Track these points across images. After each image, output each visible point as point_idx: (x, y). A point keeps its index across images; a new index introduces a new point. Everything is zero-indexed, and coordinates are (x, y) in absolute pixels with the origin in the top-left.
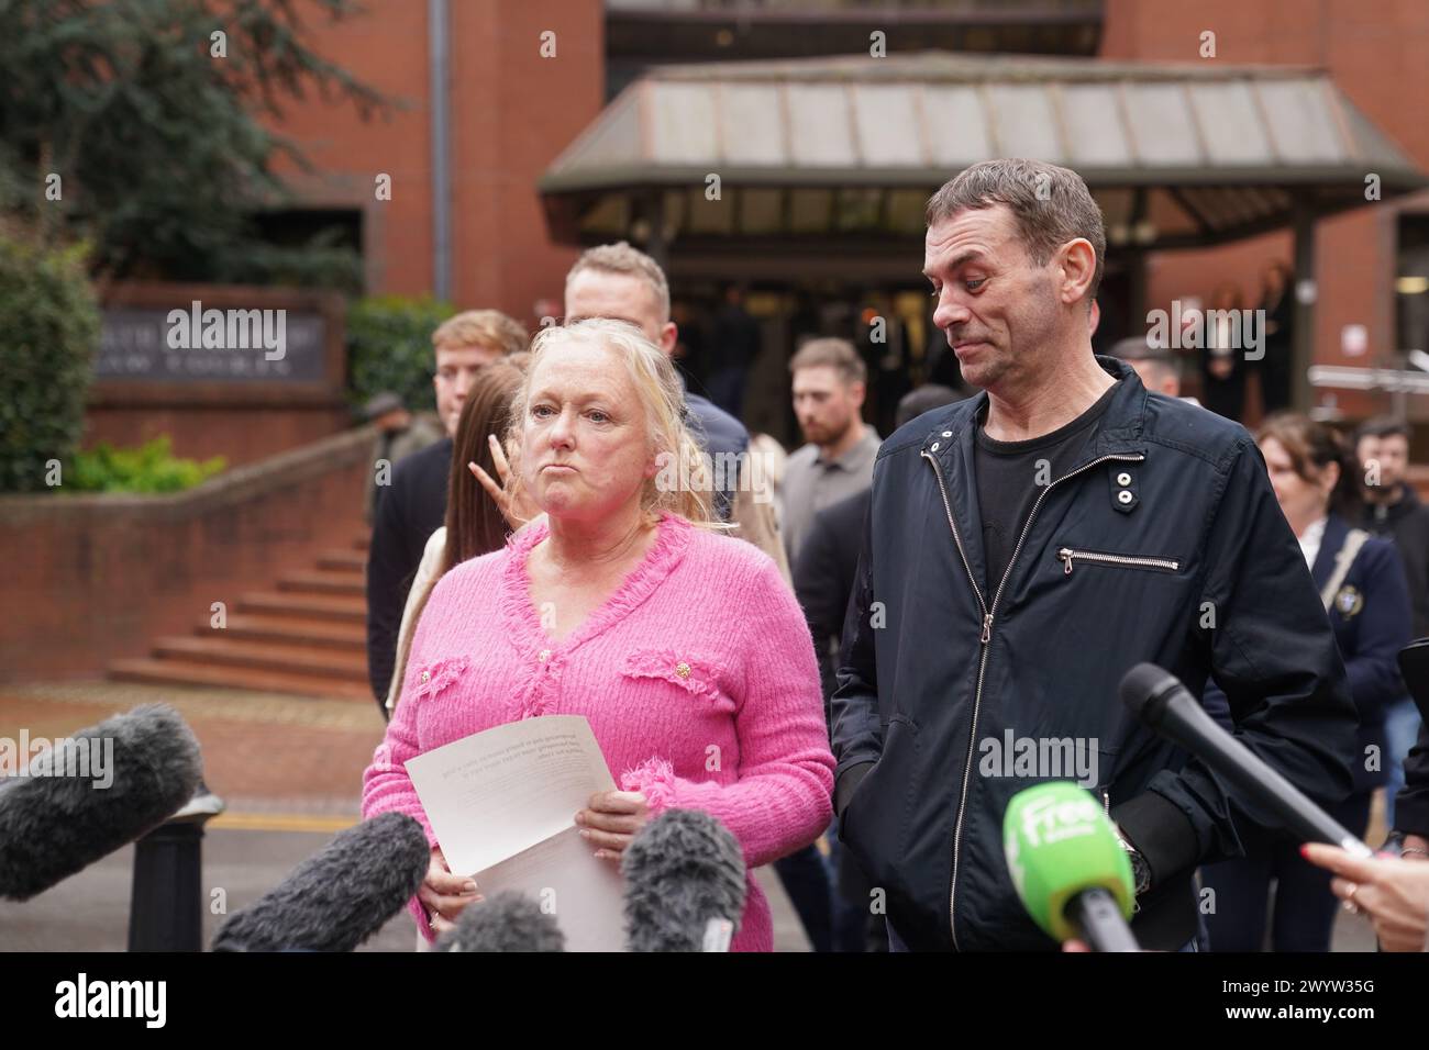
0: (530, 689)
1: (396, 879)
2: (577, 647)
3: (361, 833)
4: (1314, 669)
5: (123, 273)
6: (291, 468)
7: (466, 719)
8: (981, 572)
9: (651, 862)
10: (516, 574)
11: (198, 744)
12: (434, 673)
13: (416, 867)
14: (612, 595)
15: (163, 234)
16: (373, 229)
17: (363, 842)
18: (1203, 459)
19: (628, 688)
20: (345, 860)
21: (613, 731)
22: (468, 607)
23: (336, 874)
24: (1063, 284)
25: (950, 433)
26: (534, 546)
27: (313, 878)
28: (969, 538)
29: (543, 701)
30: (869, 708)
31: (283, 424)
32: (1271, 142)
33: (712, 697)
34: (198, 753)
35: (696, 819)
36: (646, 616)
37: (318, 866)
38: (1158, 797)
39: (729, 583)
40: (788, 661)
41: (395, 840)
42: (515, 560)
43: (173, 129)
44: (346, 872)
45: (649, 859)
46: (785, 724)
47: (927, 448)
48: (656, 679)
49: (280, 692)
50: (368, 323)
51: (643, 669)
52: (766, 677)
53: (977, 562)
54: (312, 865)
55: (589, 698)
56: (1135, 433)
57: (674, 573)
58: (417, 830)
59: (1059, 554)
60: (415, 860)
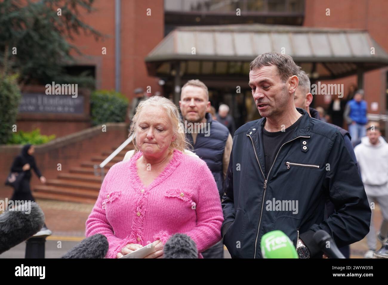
0: (139, 201)
1: (99, 253)
2: (151, 189)
3: (89, 240)
4: (358, 196)
5: (27, 83)
6: (74, 138)
7: (120, 209)
8: (264, 168)
9: (171, 248)
10: (133, 167)
11: (43, 214)
12: (111, 196)
13: (104, 249)
14: (160, 173)
15: (39, 72)
16: (98, 71)
17: (90, 242)
18: (327, 137)
19: (167, 200)
20: (84, 247)
21: (163, 212)
22: (119, 177)
23: (82, 251)
24: (290, 88)
25: (255, 129)
26: (138, 159)
27: (75, 252)
28: (261, 159)
29: (142, 204)
30: (232, 206)
31: (72, 126)
32: (351, 50)
33: (190, 202)
34: (43, 216)
35: (184, 237)
36: (171, 179)
37: (76, 249)
38: (313, 231)
39: (193, 169)
40: (210, 191)
41: (99, 242)
42: (133, 163)
43: (42, 43)
44: (85, 251)
45: (170, 248)
46: (209, 209)
47: (249, 133)
48: (175, 197)
49: (69, 201)
50: (97, 98)
51: (171, 195)
52: (203, 196)
53: (263, 165)
54: (75, 249)
55: (156, 203)
56: (308, 130)
57: (178, 167)
58: (105, 239)
59: (286, 163)
60: (104, 247)
